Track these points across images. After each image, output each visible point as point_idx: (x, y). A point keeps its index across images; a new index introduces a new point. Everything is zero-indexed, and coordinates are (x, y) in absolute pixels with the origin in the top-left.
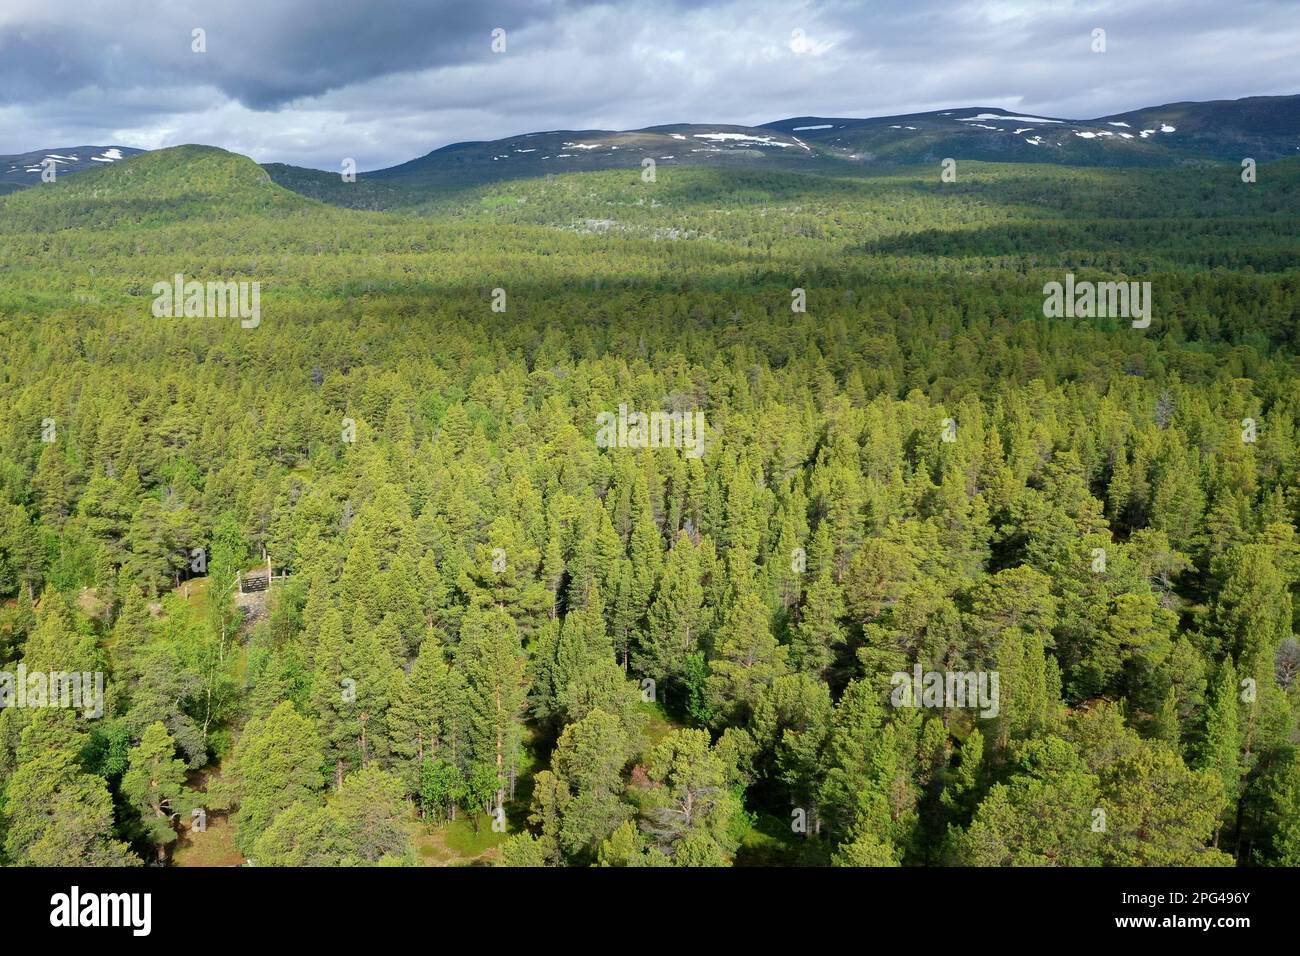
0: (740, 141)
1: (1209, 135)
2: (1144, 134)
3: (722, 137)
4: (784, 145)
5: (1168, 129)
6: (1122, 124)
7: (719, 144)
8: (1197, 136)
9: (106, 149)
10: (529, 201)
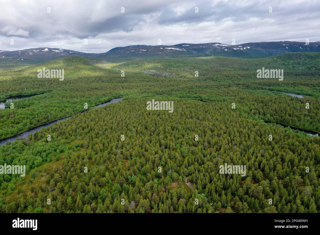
0: (173, 49)
1: (255, 49)
2: (245, 48)
3: (170, 48)
4: (181, 50)
5: (249, 48)
6: (241, 46)
7: (169, 50)
8: (253, 49)
9: (45, 48)
10: (138, 66)
